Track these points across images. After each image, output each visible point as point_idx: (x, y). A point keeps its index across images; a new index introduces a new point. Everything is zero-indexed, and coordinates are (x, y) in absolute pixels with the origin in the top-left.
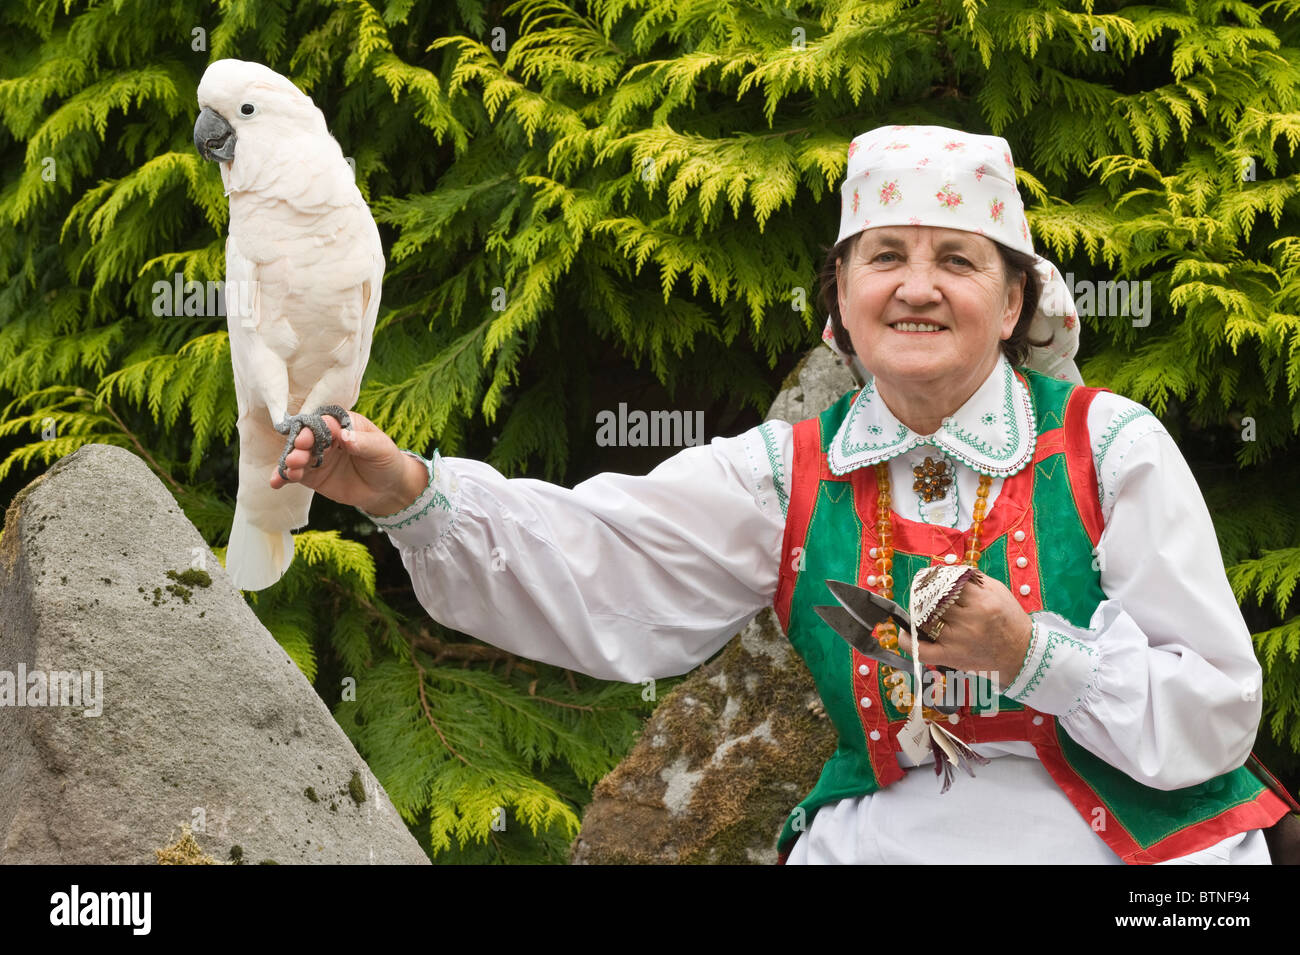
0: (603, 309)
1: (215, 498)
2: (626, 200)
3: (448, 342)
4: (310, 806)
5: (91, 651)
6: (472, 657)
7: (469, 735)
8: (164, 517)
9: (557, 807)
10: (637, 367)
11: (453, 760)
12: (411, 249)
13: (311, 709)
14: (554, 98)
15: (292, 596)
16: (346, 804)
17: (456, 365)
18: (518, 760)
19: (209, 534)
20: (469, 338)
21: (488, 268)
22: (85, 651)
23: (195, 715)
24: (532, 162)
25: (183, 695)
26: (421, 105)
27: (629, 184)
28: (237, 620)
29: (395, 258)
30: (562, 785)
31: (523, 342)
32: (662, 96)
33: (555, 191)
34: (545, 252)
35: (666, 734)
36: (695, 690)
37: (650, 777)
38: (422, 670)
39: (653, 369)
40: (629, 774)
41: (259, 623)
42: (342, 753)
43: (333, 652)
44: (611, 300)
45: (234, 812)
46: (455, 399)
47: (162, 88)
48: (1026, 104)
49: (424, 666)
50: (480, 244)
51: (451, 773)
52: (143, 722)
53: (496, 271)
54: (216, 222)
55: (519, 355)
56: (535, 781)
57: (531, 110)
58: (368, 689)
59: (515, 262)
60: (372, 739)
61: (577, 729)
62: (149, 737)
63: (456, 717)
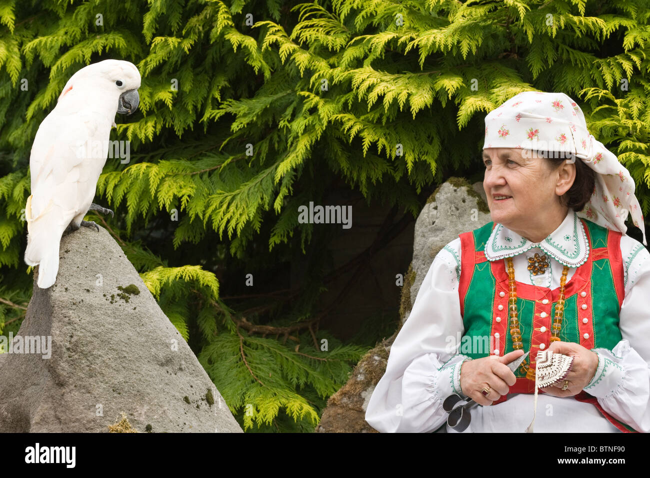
0: (336, 159)
1: (141, 248)
2: (350, 105)
3: (258, 172)
4: (186, 406)
5: (79, 325)
6: (267, 332)
7: (265, 372)
8: (117, 259)
9: (307, 408)
10: (353, 188)
11: (256, 383)
12: (241, 126)
13: (188, 357)
14: (314, 53)
15: (178, 298)
16: (204, 405)
17: (261, 184)
18: (288, 384)
19: (137, 267)
20: (268, 171)
21: (279, 136)
22: (76, 325)
23: (130, 358)
24: (303, 84)
25: (124, 349)
26: (248, 55)
27: (351, 97)
28: (152, 311)
29: (233, 130)
30: (310, 398)
31: (295, 173)
32: (368, 53)
33: (315, 99)
34: (308, 130)
35: (364, 374)
36: (379, 353)
37: (356, 395)
38: (242, 338)
39: (361, 189)
40: (345, 394)
41: (163, 313)
42: (203, 380)
43: (198, 327)
44: (340, 154)
45: (148, 408)
46: (260, 201)
47: (119, 43)
48: (550, 62)
49: (243, 336)
50: (275, 124)
51: (254, 390)
52: (104, 362)
53: (283, 139)
54: (143, 110)
55: (293, 180)
56: (296, 395)
57: (303, 59)
58: (215, 346)
59: (293, 134)
60: (216, 371)
61: (318, 370)
62: (107, 369)
63: (258, 362)
